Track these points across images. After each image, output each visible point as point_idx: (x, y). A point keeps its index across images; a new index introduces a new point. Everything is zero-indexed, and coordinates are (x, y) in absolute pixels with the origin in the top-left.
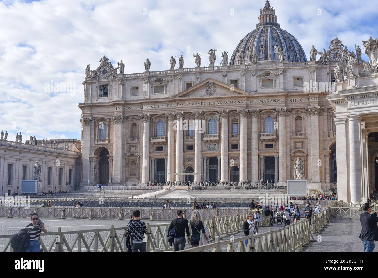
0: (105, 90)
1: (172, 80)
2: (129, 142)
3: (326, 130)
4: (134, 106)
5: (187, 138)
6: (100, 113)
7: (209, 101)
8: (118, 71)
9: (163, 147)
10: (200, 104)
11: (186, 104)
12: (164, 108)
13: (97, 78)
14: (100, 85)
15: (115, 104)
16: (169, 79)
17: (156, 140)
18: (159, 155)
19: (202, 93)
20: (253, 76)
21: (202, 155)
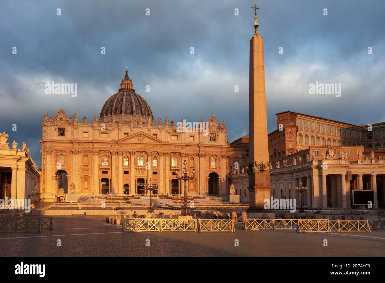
1: (114, 130)
2: (83, 168)
4: (87, 144)
5: (125, 167)
6: (60, 147)
7: (140, 145)
9: (107, 171)
10: (134, 146)
11: (125, 146)
12: (109, 147)
13: (56, 123)
14: (58, 128)
15: (72, 142)
16: (111, 129)
17: (104, 167)
18: (105, 176)
19: (135, 140)
20: (167, 132)
21: (135, 177)
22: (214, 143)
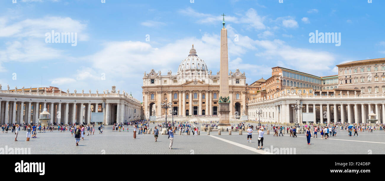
0: (153, 81)
1: (181, 79)
2: (164, 100)
3: (234, 98)
4: (166, 87)
5: (187, 99)
6: (152, 90)
7: (195, 87)
8: (159, 75)
9: (177, 103)
10: (192, 88)
11: (187, 88)
12: (178, 88)
13: (150, 77)
14: (151, 79)
15: (158, 87)
16: (179, 78)
17: (175, 100)
18: (175, 105)
19: (192, 84)
20: (210, 79)
21: (192, 105)
22: (238, 85)
